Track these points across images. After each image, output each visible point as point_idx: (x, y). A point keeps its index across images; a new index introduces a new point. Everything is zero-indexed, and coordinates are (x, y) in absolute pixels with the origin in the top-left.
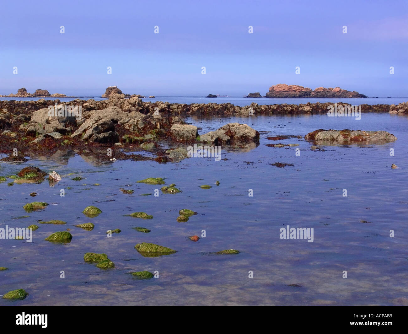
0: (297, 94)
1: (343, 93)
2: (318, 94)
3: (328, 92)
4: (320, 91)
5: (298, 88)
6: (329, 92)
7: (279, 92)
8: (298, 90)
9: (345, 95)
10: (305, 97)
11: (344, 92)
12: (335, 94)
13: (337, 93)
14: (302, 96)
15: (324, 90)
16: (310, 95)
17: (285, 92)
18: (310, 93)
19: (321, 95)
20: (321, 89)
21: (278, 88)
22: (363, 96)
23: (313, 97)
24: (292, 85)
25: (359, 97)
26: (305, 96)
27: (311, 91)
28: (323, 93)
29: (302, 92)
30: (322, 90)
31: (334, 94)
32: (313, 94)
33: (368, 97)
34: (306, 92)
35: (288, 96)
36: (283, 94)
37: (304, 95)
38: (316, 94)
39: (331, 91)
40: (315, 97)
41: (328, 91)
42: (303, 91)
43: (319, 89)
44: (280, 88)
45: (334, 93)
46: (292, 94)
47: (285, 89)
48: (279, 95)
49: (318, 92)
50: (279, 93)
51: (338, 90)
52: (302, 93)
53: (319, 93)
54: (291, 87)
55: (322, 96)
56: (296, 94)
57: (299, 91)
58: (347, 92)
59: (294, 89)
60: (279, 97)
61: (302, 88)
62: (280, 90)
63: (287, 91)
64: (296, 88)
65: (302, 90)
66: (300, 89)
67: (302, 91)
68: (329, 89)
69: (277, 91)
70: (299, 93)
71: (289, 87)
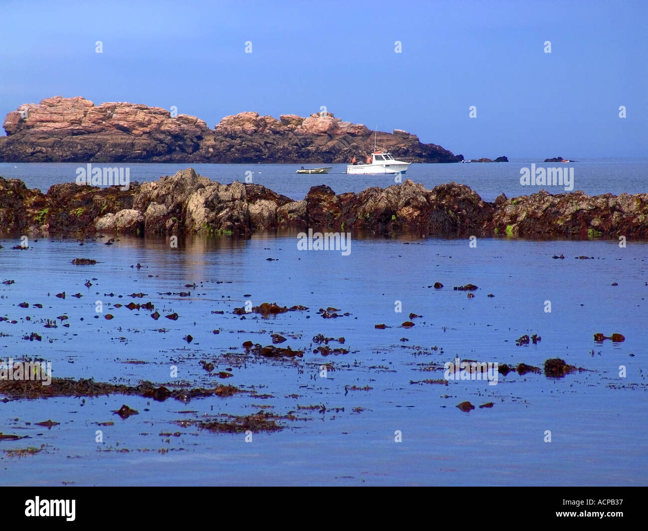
0: (136, 148)
1: (344, 138)
2: (232, 146)
3: (278, 136)
4: (244, 131)
5: (141, 116)
6: (282, 134)
7: (51, 134)
8: (142, 125)
9: (357, 148)
10: (170, 161)
11: (353, 135)
12: (312, 142)
13: (318, 142)
14: (159, 154)
15: (260, 124)
16: (196, 147)
17: (79, 133)
18: (200, 138)
19: (243, 151)
20: (249, 120)
21: (48, 118)
22: (437, 155)
23: (207, 159)
24: (113, 103)
25: (420, 156)
26: (175, 156)
27: (201, 133)
28: (258, 141)
29: (162, 136)
30: (250, 127)
31: (307, 145)
32: (212, 142)
33: (460, 158)
34: (177, 137)
35: (93, 155)
36: (71, 145)
37: (170, 151)
38: (222, 146)
39: (292, 130)
40: (219, 157)
41: (278, 129)
42: (163, 132)
43: (237, 121)
44: (55, 117)
45: (308, 140)
46: (115, 146)
47: (80, 122)
48: (52, 147)
49: (233, 136)
50: (51, 140)
51: (323, 122)
52: (161, 141)
53: (238, 141)
54: (106, 114)
55: (252, 154)
56: (133, 145)
57: (147, 130)
58: (368, 134)
59: (122, 123)
60: (49, 160)
61: (161, 118)
62: (57, 125)
63: (89, 132)
64: (131, 118)
65: (160, 124)
66: (149, 123)
67: (158, 130)
68: (286, 122)
69: (43, 132)
70: (144, 140)
71: (101, 110)
